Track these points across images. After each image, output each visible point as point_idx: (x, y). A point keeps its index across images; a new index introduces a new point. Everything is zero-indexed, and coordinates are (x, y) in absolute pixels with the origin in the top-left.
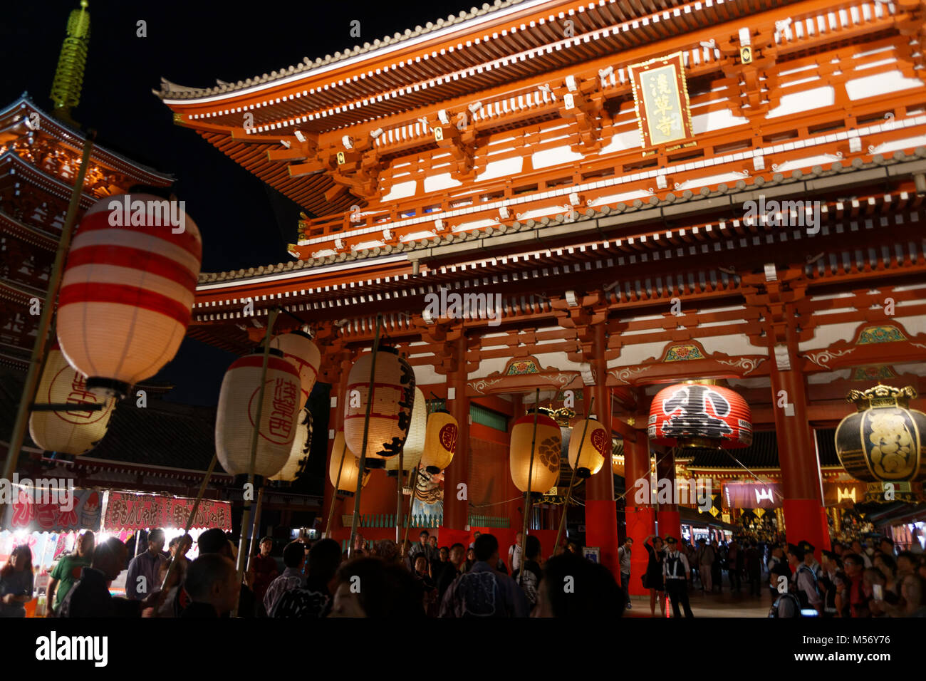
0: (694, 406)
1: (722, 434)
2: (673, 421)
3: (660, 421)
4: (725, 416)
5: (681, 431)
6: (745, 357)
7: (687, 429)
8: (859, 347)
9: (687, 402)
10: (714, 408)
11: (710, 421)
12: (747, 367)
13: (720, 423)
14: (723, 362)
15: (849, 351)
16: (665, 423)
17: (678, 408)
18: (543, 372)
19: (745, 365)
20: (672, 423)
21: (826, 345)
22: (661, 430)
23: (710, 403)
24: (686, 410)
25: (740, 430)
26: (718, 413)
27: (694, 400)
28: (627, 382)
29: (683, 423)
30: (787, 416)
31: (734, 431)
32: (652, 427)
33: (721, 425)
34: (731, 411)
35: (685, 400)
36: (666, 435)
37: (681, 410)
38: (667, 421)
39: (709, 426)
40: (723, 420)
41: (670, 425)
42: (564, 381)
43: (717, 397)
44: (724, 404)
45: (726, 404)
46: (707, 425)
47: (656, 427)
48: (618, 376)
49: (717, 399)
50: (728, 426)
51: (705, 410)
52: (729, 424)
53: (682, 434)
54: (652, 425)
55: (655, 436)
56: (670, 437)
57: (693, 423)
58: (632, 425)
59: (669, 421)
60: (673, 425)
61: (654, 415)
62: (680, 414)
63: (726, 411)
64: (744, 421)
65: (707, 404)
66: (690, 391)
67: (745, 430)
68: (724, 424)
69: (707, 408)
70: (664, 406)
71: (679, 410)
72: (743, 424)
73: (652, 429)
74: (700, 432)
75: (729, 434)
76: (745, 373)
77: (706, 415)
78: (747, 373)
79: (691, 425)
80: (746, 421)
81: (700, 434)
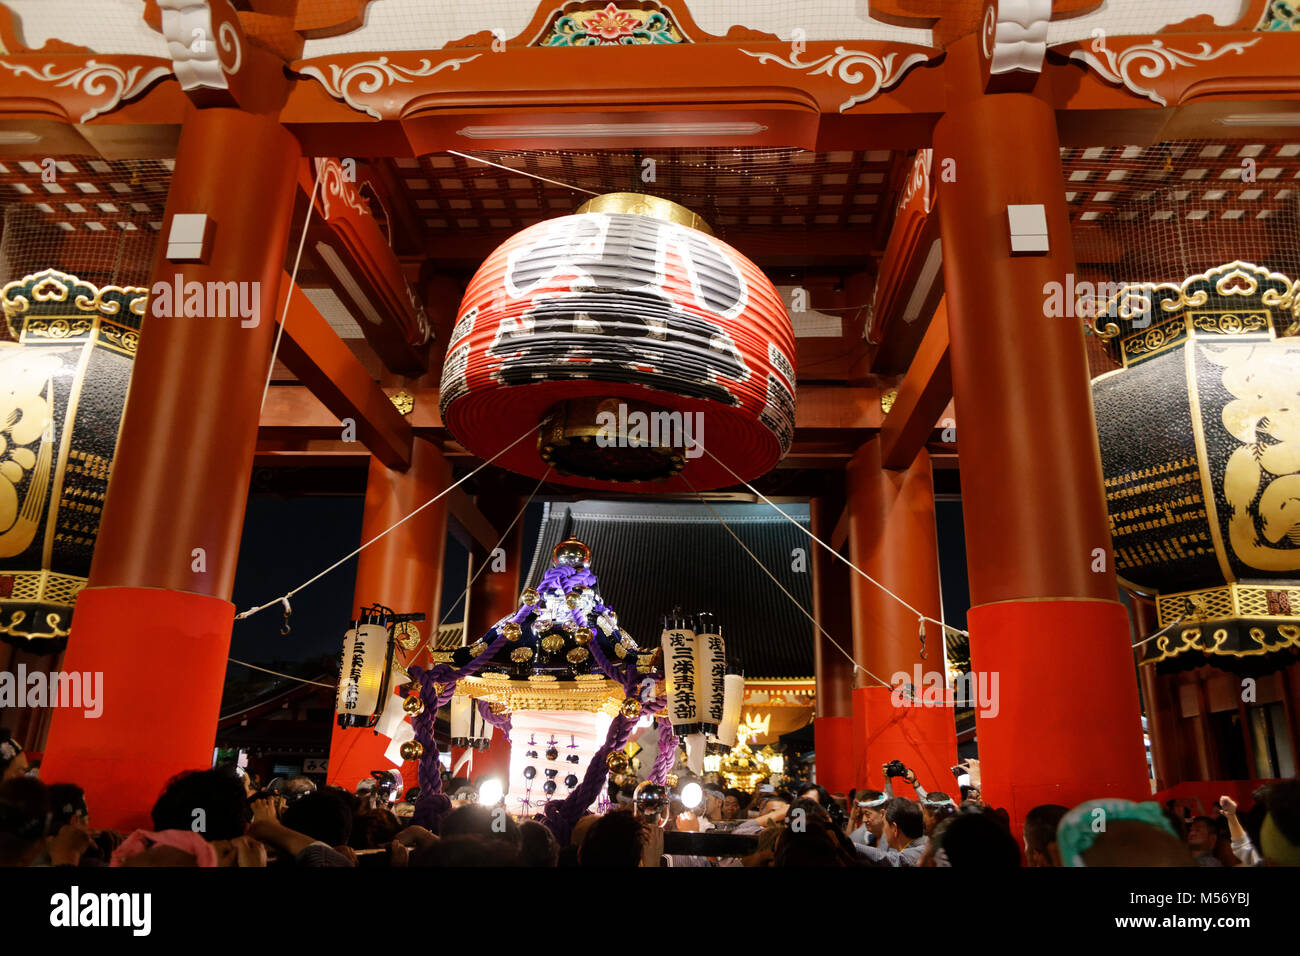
1: (714, 373)
4: (728, 314)
6: (851, 44)
9: (598, 250)
10: (696, 279)
12: (858, 77)
13: (710, 334)
14: (763, 57)
15: (1238, 47)
16: (506, 326)
17: (561, 268)
22: (488, 353)
23: (680, 260)
24: (592, 275)
25: (772, 379)
26: (706, 299)
27: (627, 243)
28: (371, 112)
29: (574, 322)
30: (1015, 248)
31: (752, 375)
32: (455, 355)
33: (712, 342)
34: (747, 306)
35: (593, 244)
36: (503, 368)
37: (575, 277)
38: (513, 318)
39: (670, 337)
40: (720, 329)
41: (523, 329)
42: (101, 89)
43: (708, 251)
44: (729, 275)
45: (735, 278)
46: (663, 334)
47: (469, 350)
48: (339, 82)
49: (709, 255)
50: (735, 350)
51: (660, 280)
52: (737, 346)
53: (565, 360)
54: (455, 351)
55: (461, 384)
56: (517, 376)
57: (614, 321)
58: (403, 413)
59: (521, 317)
60: (537, 330)
61: (469, 313)
62: (567, 289)
63: (734, 300)
64: (783, 355)
65: (672, 261)
66: (614, 221)
67: (783, 384)
68: (725, 342)
69: (669, 277)
70: (511, 269)
71: (564, 277)
72: (780, 363)
73: (453, 361)
74: (634, 357)
75: (738, 380)
76: (847, 99)
77: (665, 300)
78: (857, 103)
79: (603, 327)
80: (787, 360)
81: (633, 365)
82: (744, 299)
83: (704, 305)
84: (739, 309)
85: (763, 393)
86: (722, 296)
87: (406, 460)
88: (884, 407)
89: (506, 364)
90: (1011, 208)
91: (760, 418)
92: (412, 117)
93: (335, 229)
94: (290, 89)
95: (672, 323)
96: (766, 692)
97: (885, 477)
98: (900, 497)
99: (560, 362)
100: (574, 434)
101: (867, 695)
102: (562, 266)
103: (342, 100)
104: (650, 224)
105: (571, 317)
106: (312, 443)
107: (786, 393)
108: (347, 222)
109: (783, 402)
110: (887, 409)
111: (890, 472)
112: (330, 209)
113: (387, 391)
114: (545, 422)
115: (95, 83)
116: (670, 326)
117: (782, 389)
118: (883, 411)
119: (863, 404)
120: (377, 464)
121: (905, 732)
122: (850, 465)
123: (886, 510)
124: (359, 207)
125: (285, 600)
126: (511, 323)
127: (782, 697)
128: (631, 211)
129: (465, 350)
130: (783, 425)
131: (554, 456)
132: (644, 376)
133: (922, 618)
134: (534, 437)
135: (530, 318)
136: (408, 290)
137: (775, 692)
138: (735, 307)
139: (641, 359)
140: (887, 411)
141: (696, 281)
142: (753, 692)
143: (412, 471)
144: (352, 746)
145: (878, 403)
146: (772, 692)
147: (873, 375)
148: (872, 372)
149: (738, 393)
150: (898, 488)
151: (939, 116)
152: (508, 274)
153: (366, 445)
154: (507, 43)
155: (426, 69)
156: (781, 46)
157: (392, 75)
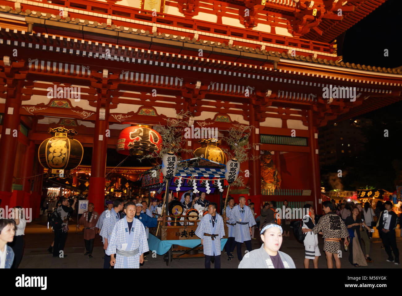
0: (145, 137)
1: (155, 151)
2: (135, 143)
3: (127, 142)
4: (157, 143)
5: (138, 148)
6: (174, 119)
7: (141, 147)
8: (216, 122)
9: (142, 135)
10: (153, 139)
11: (151, 144)
13: (155, 146)
14: (165, 119)
15: (212, 123)
16: (130, 143)
17: (138, 137)
18: (73, 108)
20: (134, 144)
21: (204, 119)
23: (152, 136)
24: (142, 138)
27: (146, 134)
28: (120, 121)
31: (159, 150)
36: (130, 148)
42: (86, 115)
43: (155, 134)
45: (157, 138)
48: (116, 117)
50: (157, 147)
51: (149, 139)
54: (121, 143)
55: (123, 148)
56: (132, 150)
57: (144, 144)
59: (132, 142)
61: (124, 139)
62: (138, 140)
65: (150, 136)
66: (144, 130)
70: (130, 135)
73: (121, 145)
77: (150, 142)
81: (146, 150)
82: (158, 140)
83: (154, 142)
84: (158, 142)
86: (156, 140)
92: (125, 122)
94: (109, 117)
103: (116, 120)
104: (148, 131)
105: (139, 143)
114: (132, 153)
115: (85, 114)
129: (124, 144)
154: (135, 113)
155: (126, 117)
156: (167, 118)
157: (122, 117)
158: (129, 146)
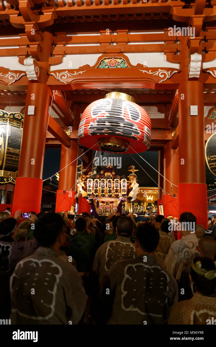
0: (115, 111)
1: (133, 134)
3: (87, 123)
4: (137, 121)
5: (103, 129)
6: (162, 69)
7: (108, 128)
12: (163, 76)
13: (132, 125)
14: (144, 71)
19: (162, 74)
20: (97, 123)
22: (88, 129)
23: (127, 110)
24: (109, 114)
25: (146, 134)
26: (132, 118)
27: (116, 106)
28: (65, 83)
29: (105, 124)
30: (191, 115)
31: (141, 134)
32: (81, 128)
33: (133, 127)
34: (141, 119)
35: (109, 107)
36: (91, 132)
37: (105, 114)
38: (93, 122)
39: (124, 127)
40: (135, 124)
41: (95, 124)
43: (133, 107)
44: (137, 112)
45: (138, 113)
46: (123, 126)
47: (84, 128)
48: (58, 77)
49: (133, 108)
50: (138, 129)
51: (123, 114)
52: (138, 128)
53: (103, 131)
54: (81, 127)
55: (82, 134)
56: (94, 134)
57: (113, 123)
58: (68, 135)
59: (94, 122)
60: (98, 125)
61: (84, 119)
62: (104, 116)
63: (138, 118)
64: (148, 128)
65: (125, 110)
66: (114, 101)
67: (148, 135)
68: (136, 127)
69: (125, 114)
70: (92, 111)
71: (103, 114)
72: (147, 130)
73: (81, 129)
74: (117, 131)
75: (138, 135)
76: (160, 81)
77: (124, 119)
78: (162, 81)
79: (111, 125)
80: (149, 129)
81: (117, 133)
82: (140, 118)
83: (131, 119)
84: (139, 120)
85: (143, 137)
86: (135, 117)
87: (69, 145)
88: (172, 135)
89: (92, 131)
90: (191, 106)
91: (143, 142)
92: (73, 83)
93: (56, 101)
94: (48, 77)
95: (125, 124)
96: (152, 190)
97: (172, 150)
98: (175, 155)
99: (102, 132)
100: (105, 144)
101: (165, 196)
102: (103, 111)
103: (59, 80)
104: (121, 101)
105: (105, 122)
106: (49, 141)
107: (149, 136)
108: (58, 100)
109: (148, 139)
110: (173, 135)
111: (173, 149)
112: (55, 98)
113: (65, 130)
114: (99, 142)
116: (124, 124)
117: (148, 136)
118: (172, 136)
119: (167, 134)
120: (63, 146)
121: (173, 204)
122: (165, 147)
123: (172, 158)
124: (60, 95)
125: (50, 178)
126: (92, 123)
127: (156, 192)
128: (117, 97)
129: (83, 127)
130: (148, 143)
131: (101, 148)
132: (119, 135)
133: (172, 184)
134: (97, 144)
135: (96, 122)
136: (70, 110)
137: (155, 190)
138: (138, 119)
139: (119, 131)
140: (173, 136)
141: (130, 114)
142: (149, 190)
143: (71, 147)
144: (60, 204)
145: (171, 134)
146: (154, 191)
147: (171, 128)
148: (170, 127)
149: (138, 138)
150: (174, 153)
151: (179, 84)
152: (92, 112)
153: (60, 141)
154: (92, 67)
155: (75, 74)
156: (147, 69)
157: (69, 75)
158: (90, 128)
